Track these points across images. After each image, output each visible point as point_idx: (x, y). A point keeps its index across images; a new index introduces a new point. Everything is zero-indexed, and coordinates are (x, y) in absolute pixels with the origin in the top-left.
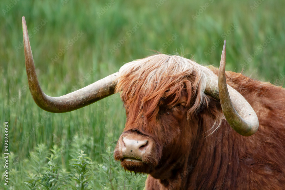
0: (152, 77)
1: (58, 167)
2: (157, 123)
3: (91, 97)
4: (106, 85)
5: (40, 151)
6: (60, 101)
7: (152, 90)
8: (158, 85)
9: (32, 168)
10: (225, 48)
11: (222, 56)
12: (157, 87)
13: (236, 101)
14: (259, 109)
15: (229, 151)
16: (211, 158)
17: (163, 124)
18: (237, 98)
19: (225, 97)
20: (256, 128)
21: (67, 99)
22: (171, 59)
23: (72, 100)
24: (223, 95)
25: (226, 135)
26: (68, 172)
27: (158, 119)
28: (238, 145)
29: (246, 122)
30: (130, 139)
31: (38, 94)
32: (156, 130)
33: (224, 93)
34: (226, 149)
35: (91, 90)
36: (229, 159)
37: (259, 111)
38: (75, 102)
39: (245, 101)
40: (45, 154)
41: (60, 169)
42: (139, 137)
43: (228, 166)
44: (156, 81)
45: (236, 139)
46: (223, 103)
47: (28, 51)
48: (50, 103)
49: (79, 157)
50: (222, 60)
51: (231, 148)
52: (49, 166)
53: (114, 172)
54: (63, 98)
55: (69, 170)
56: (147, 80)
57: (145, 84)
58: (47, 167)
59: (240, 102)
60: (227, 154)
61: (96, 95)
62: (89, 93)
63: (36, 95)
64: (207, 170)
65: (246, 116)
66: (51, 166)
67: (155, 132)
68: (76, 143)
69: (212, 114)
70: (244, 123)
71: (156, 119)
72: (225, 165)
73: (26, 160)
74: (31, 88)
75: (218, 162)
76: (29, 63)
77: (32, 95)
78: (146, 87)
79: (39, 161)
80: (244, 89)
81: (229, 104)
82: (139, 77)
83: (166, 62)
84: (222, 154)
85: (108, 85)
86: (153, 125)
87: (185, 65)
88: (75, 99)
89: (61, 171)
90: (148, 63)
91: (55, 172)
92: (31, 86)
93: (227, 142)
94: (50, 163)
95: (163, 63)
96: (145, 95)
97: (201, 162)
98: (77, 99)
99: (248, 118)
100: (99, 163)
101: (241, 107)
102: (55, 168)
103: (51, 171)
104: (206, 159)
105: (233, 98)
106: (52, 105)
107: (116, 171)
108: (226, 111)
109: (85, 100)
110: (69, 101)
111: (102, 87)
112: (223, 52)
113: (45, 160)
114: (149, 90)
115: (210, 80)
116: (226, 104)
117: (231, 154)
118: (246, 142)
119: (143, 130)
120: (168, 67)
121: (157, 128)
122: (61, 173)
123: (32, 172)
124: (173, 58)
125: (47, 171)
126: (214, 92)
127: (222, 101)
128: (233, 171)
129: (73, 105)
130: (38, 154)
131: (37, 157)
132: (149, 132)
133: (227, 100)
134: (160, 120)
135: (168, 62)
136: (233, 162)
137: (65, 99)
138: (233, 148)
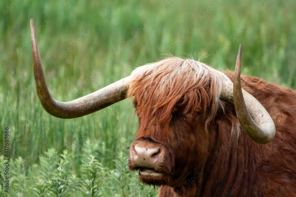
0: (165, 82)
1: (68, 173)
2: (170, 130)
3: (102, 102)
4: (118, 90)
5: (49, 156)
6: (69, 106)
7: (165, 96)
8: (171, 90)
9: (41, 174)
10: (240, 53)
11: (237, 61)
12: (170, 93)
13: (252, 107)
14: (276, 115)
15: (245, 158)
16: (226, 165)
17: (176, 131)
18: (253, 104)
19: (240, 104)
20: (273, 135)
21: (77, 104)
22: (185, 63)
23: (82, 105)
24: (238, 102)
25: (242, 141)
26: (78, 179)
27: (171, 126)
28: (254, 152)
29: (262, 129)
30: (141, 147)
31: (46, 99)
32: (169, 138)
33: (239, 100)
34: (242, 156)
35: (102, 94)
36: (245, 166)
37: (277, 116)
38: (85, 107)
39: (262, 107)
40: (55, 159)
41: (70, 174)
42: (151, 145)
43: (244, 174)
44: (169, 86)
45: (253, 146)
46: (238, 110)
47: (37, 55)
48: (59, 108)
49: (89, 163)
50: (237, 65)
51: (247, 155)
52: (59, 171)
53: (126, 178)
54: (73, 103)
55: (79, 176)
56: (160, 85)
57: (158, 89)
58: (56, 173)
59: (256, 107)
60: (243, 162)
61: (107, 100)
62: (100, 97)
63: (45, 101)
64: (223, 177)
65: (262, 123)
66: (61, 171)
67: (167, 140)
68: (87, 148)
69: (227, 119)
70: (260, 130)
71: (169, 125)
72: (241, 172)
73: (35, 166)
74: (39, 93)
75: (233, 170)
76: (37, 67)
77: (41, 100)
78: (158, 93)
79: (49, 167)
80: (261, 94)
81: (244, 111)
82: (152, 82)
83: (179, 66)
84: (238, 161)
85: (119, 90)
86: (166, 133)
87: (199, 69)
88: (85, 104)
89: (71, 177)
90: (161, 67)
91: (65, 178)
92: (39, 91)
93: (243, 148)
94: (59, 169)
95: (176, 68)
96: (157, 101)
97: (217, 169)
98: (87, 104)
99: (264, 125)
100: (111, 169)
101: (258, 113)
102: (64, 174)
103: (61, 177)
104: (222, 166)
105: (249, 104)
106: (62, 110)
107: (128, 177)
108: (241, 119)
109: (96, 105)
110: (78, 106)
111: (114, 92)
112: (238, 57)
113: (54, 165)
114: (162, 95)
115: (226, 85)
116: (241, 111)
117: (247, 161)
118: (262, 149)
119: (155, 138)
120: (182, 71)
121: (170, 136)
122: (71, 179)
123: (41, 178)
124: (187, 62)
125: (56, 177)
126: (229, 98)
127: (237, 108)
128: (249, 178)
129: (83, 111)
130: (48, 159)
131: (46, 162)
132: (161, 140)
133: (243, 107)
134: (173, 127)
135: (181, 66)
136: (249, 169)
137: (75, 104)
138: (249, 155)
